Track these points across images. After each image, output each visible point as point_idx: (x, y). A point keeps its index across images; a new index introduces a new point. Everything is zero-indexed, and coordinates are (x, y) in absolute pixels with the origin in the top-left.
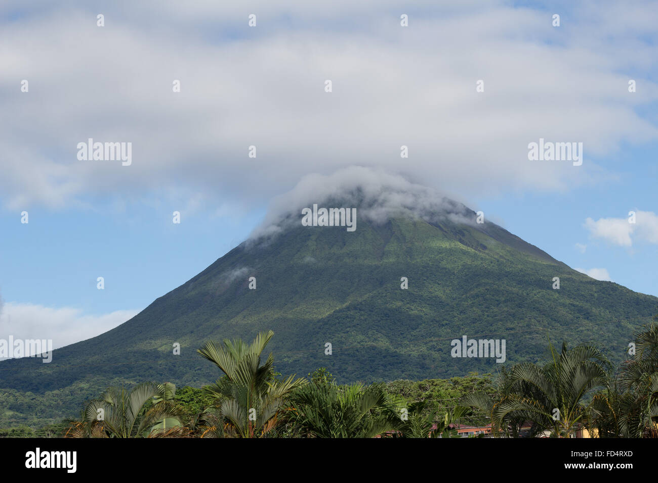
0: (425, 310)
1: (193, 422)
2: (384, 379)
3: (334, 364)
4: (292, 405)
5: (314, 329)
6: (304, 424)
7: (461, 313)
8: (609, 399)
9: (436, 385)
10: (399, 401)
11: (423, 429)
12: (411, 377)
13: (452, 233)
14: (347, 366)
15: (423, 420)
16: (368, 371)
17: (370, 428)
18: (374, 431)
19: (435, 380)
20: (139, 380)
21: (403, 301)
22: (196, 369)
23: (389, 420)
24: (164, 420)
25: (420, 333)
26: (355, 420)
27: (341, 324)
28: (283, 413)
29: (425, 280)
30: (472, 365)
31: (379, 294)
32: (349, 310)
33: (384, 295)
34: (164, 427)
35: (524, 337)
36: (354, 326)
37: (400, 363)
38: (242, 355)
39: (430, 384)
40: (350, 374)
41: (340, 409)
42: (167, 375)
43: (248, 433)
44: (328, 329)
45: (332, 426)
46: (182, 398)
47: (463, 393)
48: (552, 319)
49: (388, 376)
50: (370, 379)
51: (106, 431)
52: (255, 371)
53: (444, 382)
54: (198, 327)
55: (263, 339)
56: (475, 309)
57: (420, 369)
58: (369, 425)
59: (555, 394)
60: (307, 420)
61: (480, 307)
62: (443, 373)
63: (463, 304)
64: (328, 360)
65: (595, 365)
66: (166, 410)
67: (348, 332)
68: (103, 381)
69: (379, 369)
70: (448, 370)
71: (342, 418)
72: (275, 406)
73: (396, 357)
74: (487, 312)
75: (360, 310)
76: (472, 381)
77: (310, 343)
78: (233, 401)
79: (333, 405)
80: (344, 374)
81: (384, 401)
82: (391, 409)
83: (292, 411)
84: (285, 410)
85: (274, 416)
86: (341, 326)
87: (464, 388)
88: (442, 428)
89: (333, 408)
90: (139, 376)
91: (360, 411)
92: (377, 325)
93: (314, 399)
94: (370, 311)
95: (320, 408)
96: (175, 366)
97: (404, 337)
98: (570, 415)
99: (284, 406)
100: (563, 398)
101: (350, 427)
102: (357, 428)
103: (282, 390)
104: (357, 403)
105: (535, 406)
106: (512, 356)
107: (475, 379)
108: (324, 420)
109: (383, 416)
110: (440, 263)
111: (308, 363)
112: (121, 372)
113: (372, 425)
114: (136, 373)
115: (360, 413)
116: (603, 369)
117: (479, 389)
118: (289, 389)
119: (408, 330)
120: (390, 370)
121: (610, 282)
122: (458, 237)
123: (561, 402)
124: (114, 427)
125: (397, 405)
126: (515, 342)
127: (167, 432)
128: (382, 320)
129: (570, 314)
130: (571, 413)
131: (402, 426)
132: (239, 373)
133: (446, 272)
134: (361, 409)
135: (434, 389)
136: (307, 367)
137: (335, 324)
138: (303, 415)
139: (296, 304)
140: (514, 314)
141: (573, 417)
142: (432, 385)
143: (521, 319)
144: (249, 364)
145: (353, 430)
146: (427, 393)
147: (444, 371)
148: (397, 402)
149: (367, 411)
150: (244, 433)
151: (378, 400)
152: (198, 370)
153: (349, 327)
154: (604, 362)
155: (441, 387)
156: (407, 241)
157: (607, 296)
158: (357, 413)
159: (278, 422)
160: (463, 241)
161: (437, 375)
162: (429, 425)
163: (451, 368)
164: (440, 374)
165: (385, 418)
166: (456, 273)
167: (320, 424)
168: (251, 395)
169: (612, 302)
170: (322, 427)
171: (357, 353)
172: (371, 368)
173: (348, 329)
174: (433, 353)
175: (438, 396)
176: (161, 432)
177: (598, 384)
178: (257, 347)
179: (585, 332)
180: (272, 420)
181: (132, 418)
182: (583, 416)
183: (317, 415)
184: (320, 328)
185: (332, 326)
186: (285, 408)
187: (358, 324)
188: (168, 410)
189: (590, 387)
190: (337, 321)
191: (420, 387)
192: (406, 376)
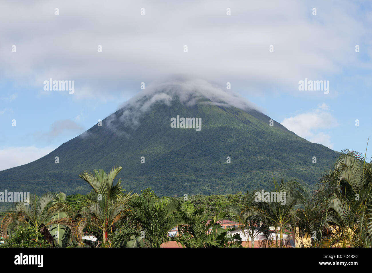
0: (214, 156)
1: (74, 215)
2: (189, 194)
3: (162, 185)
4: (129, 208)
5: (151, 164)
6: (136, 219)
7: (234, 158)
8: (305, 211)
9: (218, 198)
10: (189, 208)
11: (201, 224)
12: (205, 193)
13: (231, 113)
14: (169, 185)
15: (202, 219)
16: (181, 189)
17: (172, 222)
18: (174, 223)
19: (218, 195)
20: (51, 189)
21: (202, 150)
22: (84, 184)
23: (183, 218)
24: (59, 213)
25: (211, 169)
26: (164, 218)
27: (167, 162)
28: (124, 212)
29: (215, 139)
30: (239, 188)
31: (189, 146)
32: (171, 154)
33: (192, 146)
34: (59, 217)
35: (269, 173)
36: (174, 163)
37: (199, 185)
38: (104, 179)
39: (215, 198)
40: (170, 190)
41: (156, 211)
42: (67, 187)
43: (104, 223)
44: (159, 164)
45: (151, 220)
46: (75, 200)
47: (233, 203)
48: (285, 164)
49: (192, 192)
50: (182, 193)
51: (26, 218)
52: (110, 188)
53: (223, 197)
54: (85, 160)
55: (116, 171)
56: (242, 156)
57: (210, 189)
58: (172, 220)
59: (275, 207)
60: (137, 217)
61: (245, 155)
62: (223, 191)
63: (236, 153)
64: (159, 182)
65: (298, 192)
66: (59, 208)
67: (170, 166)
68: (31, 189)
69: (187, 188)
70: (226, 190)
71: (157, 216)
72: (120, 208)
73: (197, 182)
74: (249, 158)
75: (178, 154)
76: (238, 197)
77: (149, 172)
78: (97, 204)
79: (152, 209)
80: (167, 190)
81: (180, 207)
82: (184, 212)
83: (129, 211)
84: (125, 211)
85: (119, 213)
86: (167, 163)
87: (234, 200)
88: (212, 224)
89: (153, 210)
90: (51, 187)
91: (167, 213)
92: (187, 164)
93: (142, 205)
94: (183, 155)
95: (145, 210)
96: (71, 182)
97: (202, 171)
98: (283, 219)
99: (125, 208)
100: (280, 210)
101: (161, 221)
102: (165, 222)
103: (125, 199)
104: (166, 208)
105: (264, 213)
106: (262, 184)
107: (240, 196)
108: (147, 217)
109: (180, 216)
110: (224, 129)
111: (147, 183)
112: (41, 184)
113: (173, 220)
114: (49, 185)
115: (167, 214)
116: (303, 194)
117: (242, 202)
118: (129, 199)
119: (204, 166)
120: (193, 189)
121: (319, 144)
122: (234, 115)
123: (279, 212)
124: (30, 216)
125: (188, 210)
126: (264, 176)
127: (60, 220)
128: (190, 160)
129: (296, 161)
130: (284, 218)
131: (190, 222)
132: (101, 189)
133: (227, 135)
134: (168, 211)
135: (217, 200)
136: (147, 185)
137: (163, 162)
138: (135, 213)
139: (142, 149)
140: (264, 160)
141: (285, 220)
142: (216, 198)
143: (268, 163)
144: (107, 184)
145: (163, 223)
146: (213, 203)
147: (224, 190)
148: (188, 208)
149: (170, 213)
150: (102, 223)
151: (177, 207)
152: (85, 185)
153: (172, 164)
154: (303, 191)
155: (221, 199)
156: (206, 116)
157: (317, 152)
158: (166, 214)
159: (121, 217)
160: (237, 117)
161: (219, 192)
162: (205, 222)
163: (228, 189)
164: (222, 192)
165: (181, 217)
166: (232, 135)
167: (144, 219)
168: (107, 202)
169: (319, 156)
170: (145, 221)
171: (175, 179)
172: (183, 187)
173: (171, 165)
174: (218, 180)
175: (219, 205)
176: (57, 220)
177: (300, 203)
178: (112, 175)
179: (304, 171)
180: (118, 216)
181: (40, 212)
182: (290, 220)
183: (143, 214)
184: (154, 164)
185: (161, 163)
186: (126, 210)
187: (176, 162)
188: (60, 208)
189: (295, 204)
190: (165, 160)
191: (209, 199)
192: (202, 193)
